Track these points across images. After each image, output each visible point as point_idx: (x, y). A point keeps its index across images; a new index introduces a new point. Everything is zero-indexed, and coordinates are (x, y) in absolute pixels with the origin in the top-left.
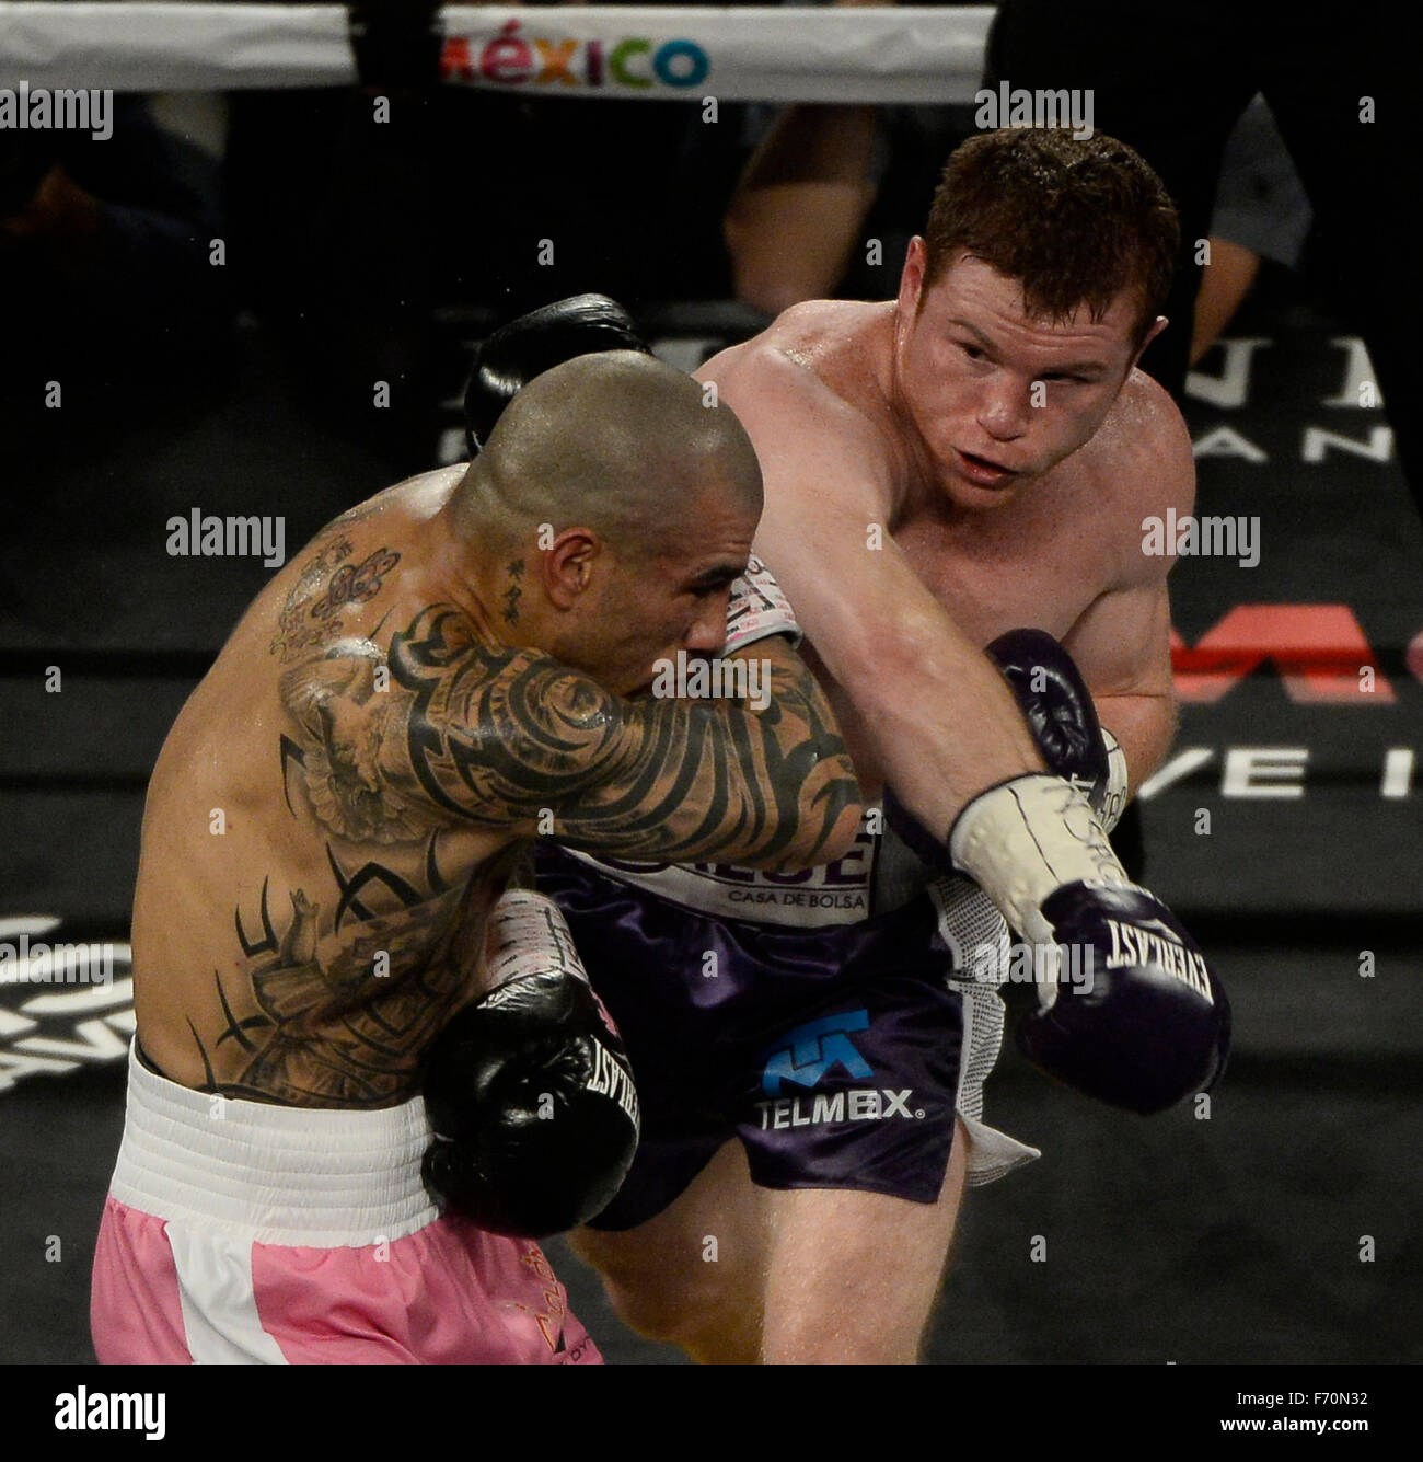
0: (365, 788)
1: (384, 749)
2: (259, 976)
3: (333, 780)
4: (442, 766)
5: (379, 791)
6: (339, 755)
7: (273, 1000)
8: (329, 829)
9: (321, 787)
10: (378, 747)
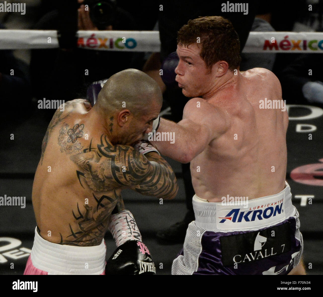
0: (101, 180)
1: (105, 171)
2: (80, 223)
3: (93, 179)
4: (119, 174)
5: (104, 180)
6: (93, 174)
7: (84, 228)
8: (93, 190)
9: (90, 181)
10: (103, 171)
